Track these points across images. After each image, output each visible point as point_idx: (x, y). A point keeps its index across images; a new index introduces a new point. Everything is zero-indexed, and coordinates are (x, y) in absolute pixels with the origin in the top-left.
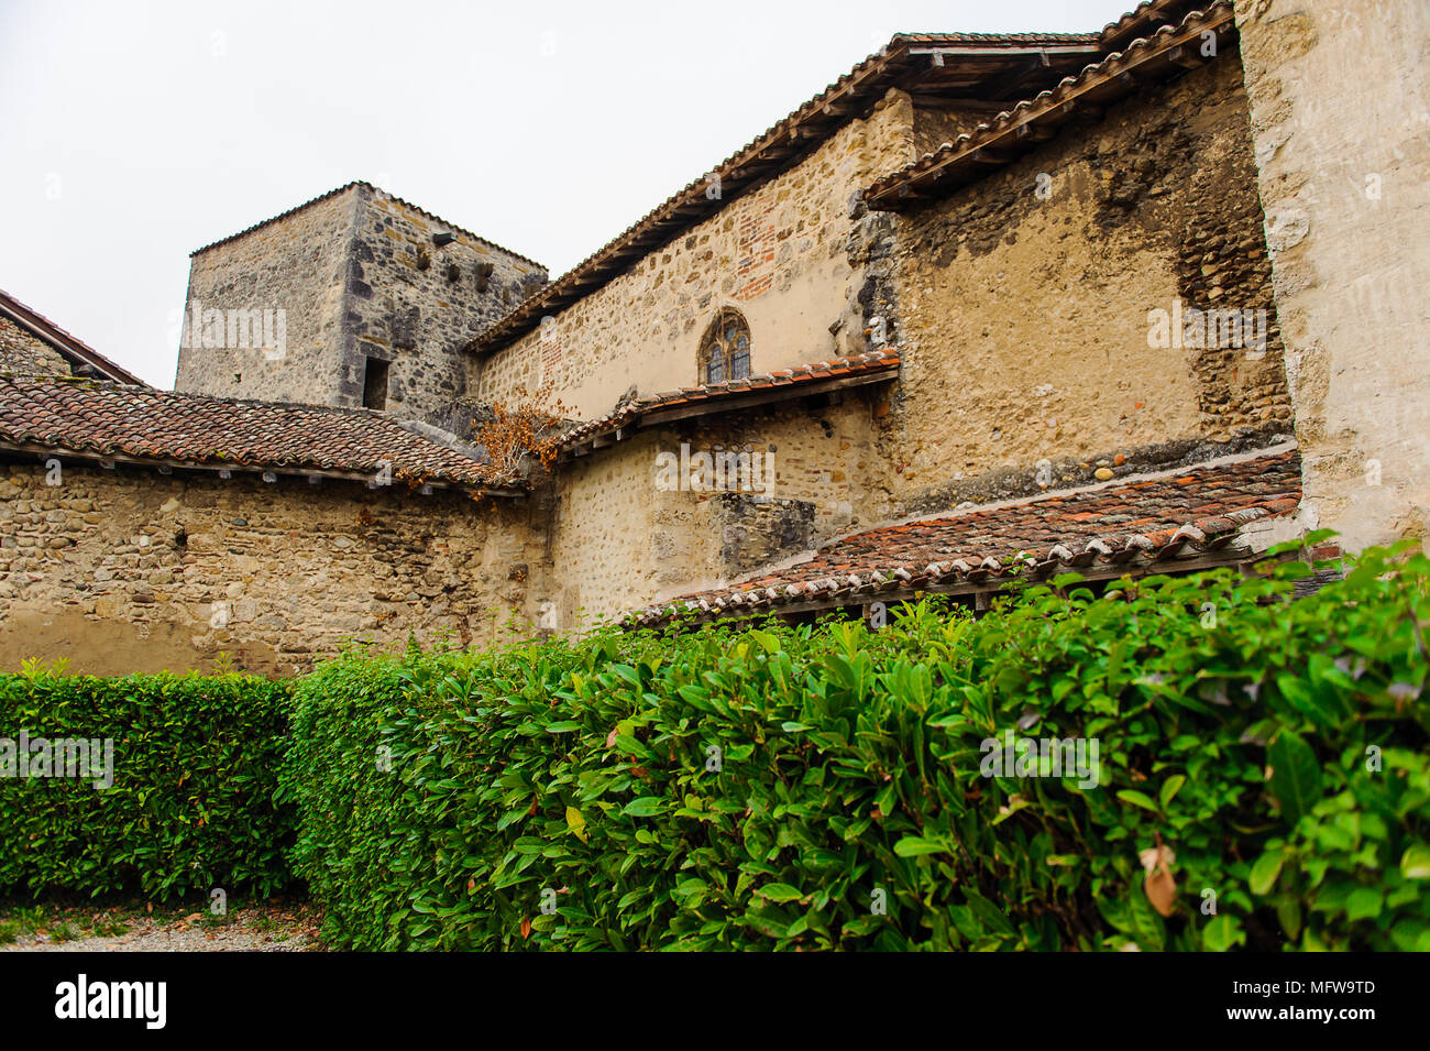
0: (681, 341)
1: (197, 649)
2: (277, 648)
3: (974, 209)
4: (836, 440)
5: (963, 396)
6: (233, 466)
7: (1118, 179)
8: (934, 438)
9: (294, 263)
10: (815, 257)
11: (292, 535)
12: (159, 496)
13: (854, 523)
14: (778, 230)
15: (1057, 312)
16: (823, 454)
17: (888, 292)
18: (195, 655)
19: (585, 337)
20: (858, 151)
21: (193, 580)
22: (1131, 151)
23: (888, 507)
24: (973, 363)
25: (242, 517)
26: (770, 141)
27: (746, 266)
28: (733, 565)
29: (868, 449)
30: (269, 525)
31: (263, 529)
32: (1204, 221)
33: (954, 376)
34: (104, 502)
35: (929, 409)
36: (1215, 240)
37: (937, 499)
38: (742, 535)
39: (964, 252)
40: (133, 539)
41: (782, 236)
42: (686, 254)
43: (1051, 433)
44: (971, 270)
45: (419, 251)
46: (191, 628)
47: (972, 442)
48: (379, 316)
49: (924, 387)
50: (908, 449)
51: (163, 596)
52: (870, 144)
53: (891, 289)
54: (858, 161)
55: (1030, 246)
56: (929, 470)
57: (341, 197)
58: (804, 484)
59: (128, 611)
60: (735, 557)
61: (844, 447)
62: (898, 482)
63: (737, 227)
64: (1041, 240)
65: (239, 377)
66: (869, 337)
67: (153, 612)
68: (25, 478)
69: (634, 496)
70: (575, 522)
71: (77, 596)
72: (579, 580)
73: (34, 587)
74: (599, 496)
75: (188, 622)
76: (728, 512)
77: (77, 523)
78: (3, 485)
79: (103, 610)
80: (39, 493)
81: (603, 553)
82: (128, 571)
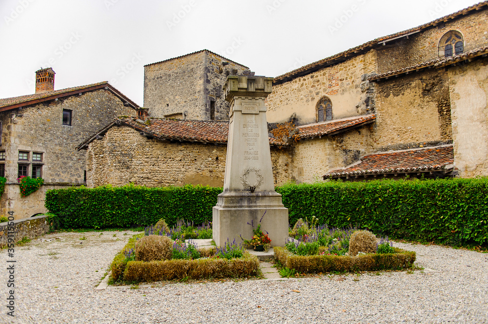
0: (310, 103)
3: (394, 85)
4: (361, 135)
5: (391, 127)
7: (427, 85)
8: (384, 135)
9: (184, 72)
10: (351, 87)
12: (212, 149)
13: (365, 153)
14: (340, 78)
15: (413, 112)
16: (359, 138)
17: (373, 101)
19: (276, 97)
20: (363, 63)
21: (220, 167)
22: (430, 79)
23: (372, 150)
24: (393, 120)
26: (339, 56)
27: (330, 86)
29: (368, 137)
32: (443, 98)
33: (389, 122)
34: (201, 151)
35: (383, 129)
36: (445, 102)
37: (384, 149)
38: (347, 158)
39: (391, 95)
40: (208, 159)
41: (341, 80)
42: (311, 80)
43: (411, 137)
44: (393, 99)
45: (219, 68)
47: (393, 137)
48: (212, 88)
49: (382, 124)
50: (377, 138)
51: (215, 171)
52: (366, 61)
54: (363, 66)
55: (407, 96)
56: (383, 142)
57: (199, 54)
58: (355, 145)
59: (208, 174)
60: (346, 163)
61: (363, 136)
62: (375, 144)
63: (327, 75)
64: (410, 95)
65: (168, 105)
66: (367, 111)
67: (213, 174)
68: (185, 146)
69: (321, 149)
70: (301, 153)
71: (198, 171)
72: (303, 166)
73: (190, 169)
74: (309, 148)
75: (220, 176)
76: (344, 153)
77: (196, 155)
78: (181, 148)
79: (204, 174)
80: (188, 149)
81: (311, 160)
82: (207, 166)
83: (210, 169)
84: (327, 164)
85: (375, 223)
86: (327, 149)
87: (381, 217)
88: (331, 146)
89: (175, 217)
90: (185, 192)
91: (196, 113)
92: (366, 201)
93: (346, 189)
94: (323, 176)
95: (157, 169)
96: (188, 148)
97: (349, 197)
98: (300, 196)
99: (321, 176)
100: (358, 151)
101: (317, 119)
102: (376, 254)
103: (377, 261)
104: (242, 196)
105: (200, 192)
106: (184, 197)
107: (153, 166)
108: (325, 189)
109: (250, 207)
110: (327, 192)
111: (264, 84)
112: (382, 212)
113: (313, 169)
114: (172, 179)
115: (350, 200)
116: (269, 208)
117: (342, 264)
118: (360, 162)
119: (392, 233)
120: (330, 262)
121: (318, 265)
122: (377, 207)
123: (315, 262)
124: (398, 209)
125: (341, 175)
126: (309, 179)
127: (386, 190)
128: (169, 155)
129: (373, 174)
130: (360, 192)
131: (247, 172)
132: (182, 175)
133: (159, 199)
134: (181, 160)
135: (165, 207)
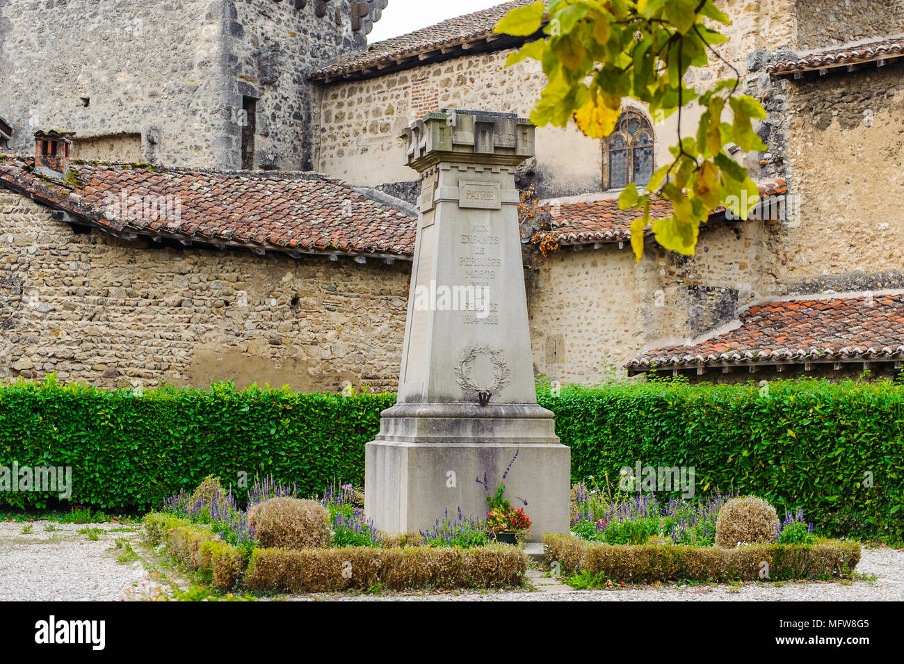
1: (312, 376)
2: (360, 375)
3: (843, 94)
4: (742, 240)
5: (831, 221)
6: (338, 252)
8: (810, 245)
11: (365, 298)
12: (280, 271)
13: (752, 297)
15: (895, 179)
16: (735, 251)
17: (779, 138)
18: (311, 381)
19: (469, 97)
20: (753, 14)
21: (305, 329)
23: (774, 287)
24: (839, 200)
25: (333, 285)
28: (695, 330)
29: (762, 246)
30: (350, 291)
31: (346, 294)
33: (825, 206)
34: (246, 276)
35: (807, 225)
37: (810, 286)
38: (700, 311)
39: (835, 124)
40: (267, 301)
43: (886, 254)
44: (840, 137)
46: (307, 362)
47: (836, 252)
48: (249, 54)
49: (804, 209)
50: (791, 250)
51: (288, 340)
52: (763, 10)
53: (782, 136)
54: (753, 22)
55: (880, 132)
56: (806, 266)
58: (723, 272)
59: (267, 350)
60: (697, 326)
61: (747, 245)
62: (783, 271)
64: (887, 130)
65: (87, 102)
66: (763, 166)
67: (283, 351)
68: (196, 258)
69: (620, 280)
70: (557, 291)
71: (236, 340)
72: (562, 331)
73: (208, 334)
74: (583, 276)
75: (305, 358)
76: (692, 297)
77: (230, 290)
78: (181, 264)
79: (253, 350)
80: (204, 269)
81: (589, 315)
82: (265, 324)
83: (274, 333)
84: (640, 327)
85: (777, 497)
86: (641, 283)
87: (792, 479)
88: (653, 273)
89: (185, 480)
90: (217, 407)
91: (192, 135)
92: (753, 437)
93: (701, 403)
94: (626, 362)
95: (104, 329)
96: (203, 264)
97: (709, 427)
98: (567, 424)
99: (619, 365)
100: (731, 291)
101: (606, 179)
102: (776, 545)
103: (778, 560)
104: (460, 415)
105: (263, 405)
106: (216, 420)
107: (91, 319)
108: (642, 404)
109: (479, 441)
110: (648, 412)
111: (515, 135)
112: (794, 467)
113: (595, 342)
114: (152, 365)
115: (710, 434)
116: (525, 445)
117: (703, 563)
118: (736, 324)
119: (819, 521)
120: (678, 559)
121: (652, 564)
122: (783, 453)
123: (646, 559)
124: (835, 459)
125: (682, 363)
126: (581, 374)
127: (807, 408)
128: (141, 287)
129: (774, 362)
130: (738, 412)
131: (471, 356)
132: (183, 353)
133: (138, 424)
134: (180, 305)
135: (156, 452)
